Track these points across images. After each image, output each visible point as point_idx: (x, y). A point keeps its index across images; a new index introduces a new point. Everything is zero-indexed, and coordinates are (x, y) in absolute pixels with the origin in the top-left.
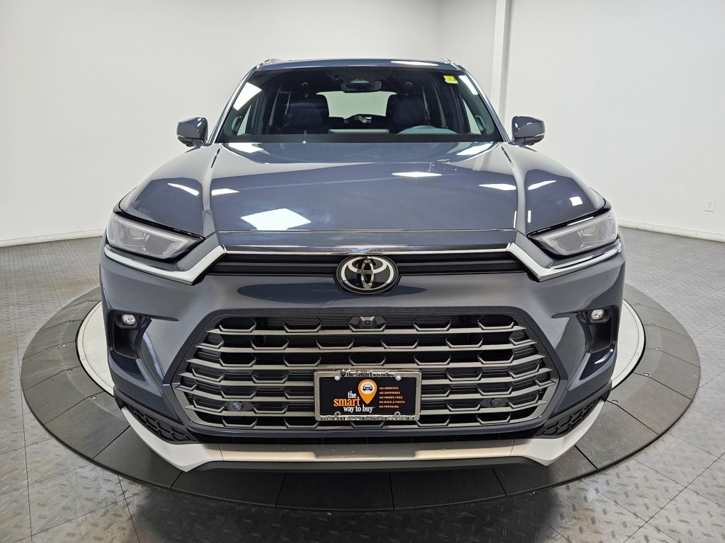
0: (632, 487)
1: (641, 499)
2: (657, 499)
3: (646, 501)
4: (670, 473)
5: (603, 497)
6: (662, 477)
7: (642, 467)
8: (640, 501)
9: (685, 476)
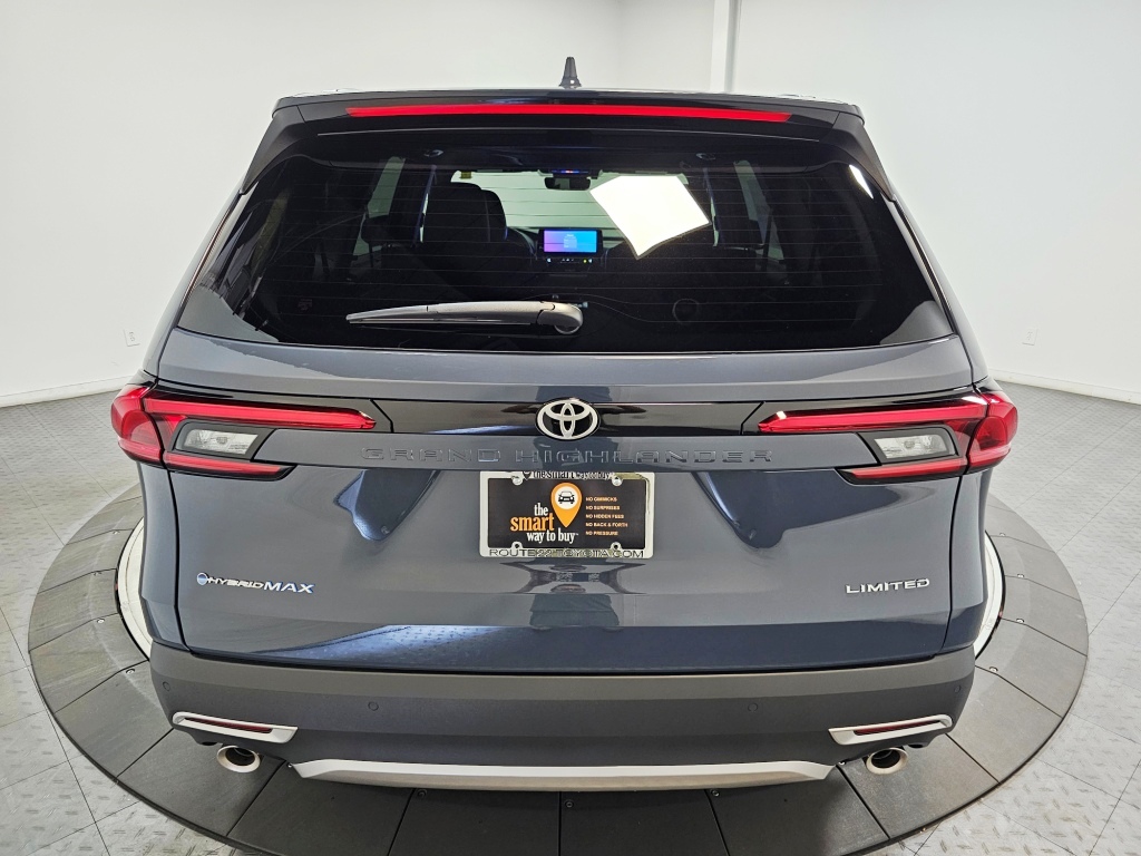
0: (1050, 806)
1: (1068, 824)
2: (1089, 822)
3: (1076, 826)
4: (1092, 778)
5: (1017, 826)
6: (1085, 787)
7: (1054, 772)
8: (1066, 828)
9: (1113, 780)
